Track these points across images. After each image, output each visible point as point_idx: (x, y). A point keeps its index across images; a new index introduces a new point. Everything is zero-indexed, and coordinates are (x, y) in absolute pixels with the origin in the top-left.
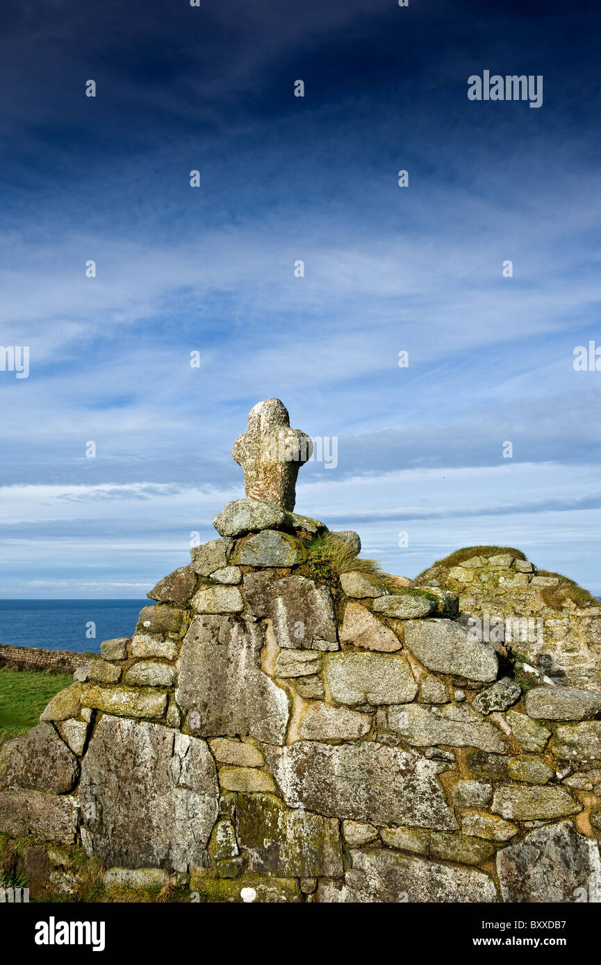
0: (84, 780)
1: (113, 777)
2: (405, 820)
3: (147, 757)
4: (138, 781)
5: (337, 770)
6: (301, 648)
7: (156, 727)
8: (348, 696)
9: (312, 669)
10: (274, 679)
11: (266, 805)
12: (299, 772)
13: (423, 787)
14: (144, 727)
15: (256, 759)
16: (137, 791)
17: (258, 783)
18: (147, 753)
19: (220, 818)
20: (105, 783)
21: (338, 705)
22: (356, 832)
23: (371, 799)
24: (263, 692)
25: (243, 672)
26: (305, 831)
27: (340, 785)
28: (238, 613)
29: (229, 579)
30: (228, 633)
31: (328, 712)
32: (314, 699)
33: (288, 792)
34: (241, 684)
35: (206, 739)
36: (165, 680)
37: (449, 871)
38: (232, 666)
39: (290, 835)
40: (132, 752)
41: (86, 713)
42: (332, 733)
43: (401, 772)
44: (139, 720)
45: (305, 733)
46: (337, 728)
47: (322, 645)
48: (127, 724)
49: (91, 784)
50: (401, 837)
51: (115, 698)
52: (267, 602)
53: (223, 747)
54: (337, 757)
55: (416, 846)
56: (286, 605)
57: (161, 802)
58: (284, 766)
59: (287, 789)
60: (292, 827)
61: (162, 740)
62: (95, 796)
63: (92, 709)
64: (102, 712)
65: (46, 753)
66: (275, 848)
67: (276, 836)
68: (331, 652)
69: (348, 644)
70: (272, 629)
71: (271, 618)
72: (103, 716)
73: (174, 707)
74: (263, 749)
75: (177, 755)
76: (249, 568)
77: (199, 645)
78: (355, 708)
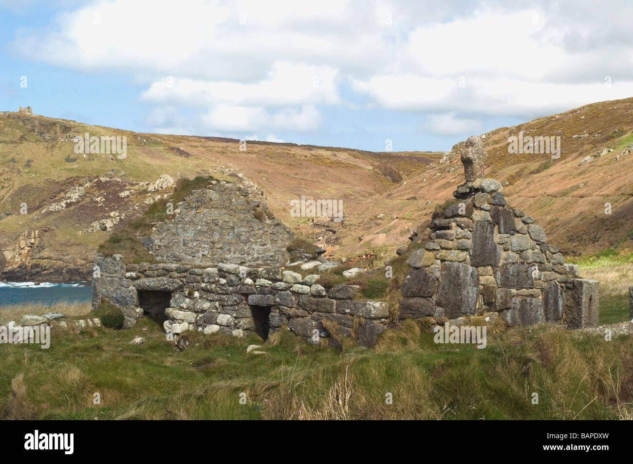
0: (441, 288)
1: (452, 285)
2: (525, 286)
3: (461, 277)
4: (459, 285)
5: (511, 273)
6: (506, 233)
8: (516, 248)
10: (499, 244)
11: (493, 287)
12: (502, 275)
14: (461, 265)
15: (491, 272)
16: (458, 289)
17: (491, 280)
18: (462, 274)
19: (480, 295)
21: (513, 251)
23: (518, 281)
24: (495, 248)
25: (490, 243)
27: (511, 278)
28: (489, 222)
29: (488, 208)
30: (487, 229)
31: (511, 254)
32: (507, 250)
34: (490, 247)
35: (477, 267)
36: (469, 247)
38: (488, 240)
39: (499, 296)
40: (458, 275)
43: (525, 272)
44: (460, 262)
45: (505, 262)
46: (512, 259)
47: (512, 232)
49: (444, 289)
52: (498, 218)
53: (481, 269)
54: (511, 269)
55: (527, 294)
56: (504, 218)
57: (465, 292)
58: (499, 273)
59: (499, 281)
60: (499, 293)
61: (466, 269)
62: (446, 294)
63: (441, 260)
64: (446, 261)
65: (425, 280)
66: (495, 301)
67: (496, 298)
68: (513, 234)
69: (518, 232)
70: (496, 227)
71: (498, 223)
72: (446, 262)
73: (468, 257)
74: (493, 269)
75: (470, 274)
76: (493, 205)
77: (478, 232)
78: (517, 252)
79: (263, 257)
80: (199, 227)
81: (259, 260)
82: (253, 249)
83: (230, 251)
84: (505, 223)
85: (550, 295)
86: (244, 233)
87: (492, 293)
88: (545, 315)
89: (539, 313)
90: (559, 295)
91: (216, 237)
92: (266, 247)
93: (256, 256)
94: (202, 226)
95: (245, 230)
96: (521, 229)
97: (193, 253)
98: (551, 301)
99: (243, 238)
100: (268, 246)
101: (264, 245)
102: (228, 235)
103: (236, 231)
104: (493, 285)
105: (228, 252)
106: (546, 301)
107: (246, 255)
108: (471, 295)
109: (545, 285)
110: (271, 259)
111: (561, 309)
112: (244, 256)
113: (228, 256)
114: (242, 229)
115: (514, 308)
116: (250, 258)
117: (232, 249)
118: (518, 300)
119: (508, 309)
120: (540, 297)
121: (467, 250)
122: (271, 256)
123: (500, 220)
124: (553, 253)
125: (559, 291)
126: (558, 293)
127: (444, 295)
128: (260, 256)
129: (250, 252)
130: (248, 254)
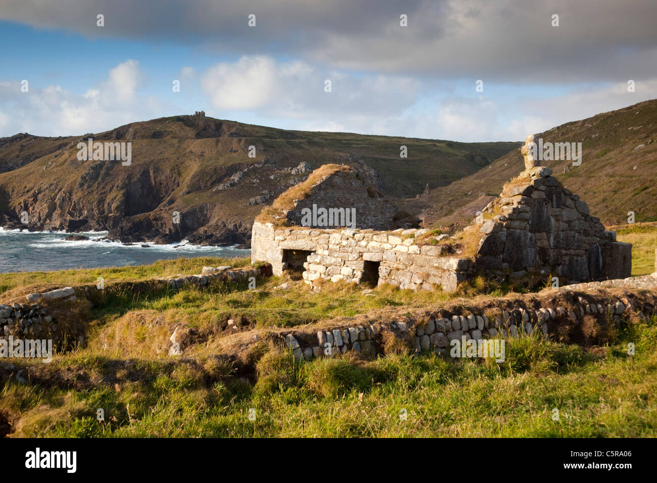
0: (506, 249)
1: (515, 247)
2: (573, 248)
3: (522, 240)
4: (520, 247)
5: (562, 238)
6: (558, 208)
7: (525, 231)
8: (566, 219)
9: (560, 213)
12: (554, 239)
13: (576, 239)
14: (522, 231)
15: (546, 237)
16: (520, 250)
17: (546, 243)
18: (523, 238)
19: (538, 253)
21: (563, 221)
22: (564, 251)
23: (567, 244)
24: (549, 219)
25: (545, 215)
26: (555, 253)
27: (561, 241)
28: (545, 199)
29: (544, 189)
30: (543, 204)
31: (561, 223)
32: (559, 220)
34: (545, 218)
35: (534, 233)
36: (528, 218)
37: (579, 257)
38: (543, 213)
39: (552, 255)
40: (519, 238)
41: (505, 229)
42: (561, 229)
43: (573, 237)
44: (521, 229)
45: (556, 229)
46: (562, 227)
47: (562, 207)
48: (519, 231)
49: (509, 250)
50: (572, 252)
51: (515, 224)
52: (551, 196)
54: (562, 235)
55: (574, 253)
56: (556, 196)
57: (525, 252)
58: (552, 238)
59: (552, 245)
60: (552, 253)
61: (526, 235)
62: (510, 253)
63: (507, 228)
64: (511, 228)
65: (494, 242)
66: (549, 259)
67: (549, 256)
68: (563, 208)
69: (567, 207)
70: (550, 203)
71: (552, 200)
72: (511, 230)
73: (528, 226)
74: (547, 235)
75: (529, 238)
76: (548, 187)
77: (536, 208)
78: (566, 222)
79: (375, 225)
84: (557, 200)
85: (592, 255)
86: (361, 208)
87: (547, 253)
88: (589, 270)
89: (583, 268)
90: (600, 254)
92: (377, 218)
93: (370, 224)
96: (570, 205)
98: (593, 259)
101: (376, 217)
104: (547, 247)
106: (589, 259)
107: (362, 224)
108: (530, 254)
109: (588, 247)
111: (601, 265)
112: (361, 225)
114: (360, 205)
115: (564, 264)
118: (567, 258)
119: (559, 265)
120: (585, 256)
121: (526, 220)
122: (382, 225)
123: (553, 198)
124: (595, 223)
125: (600, 252)
126: (599, 253)
127: (509, 254)
128: (373, 224)
129: (366, 222)
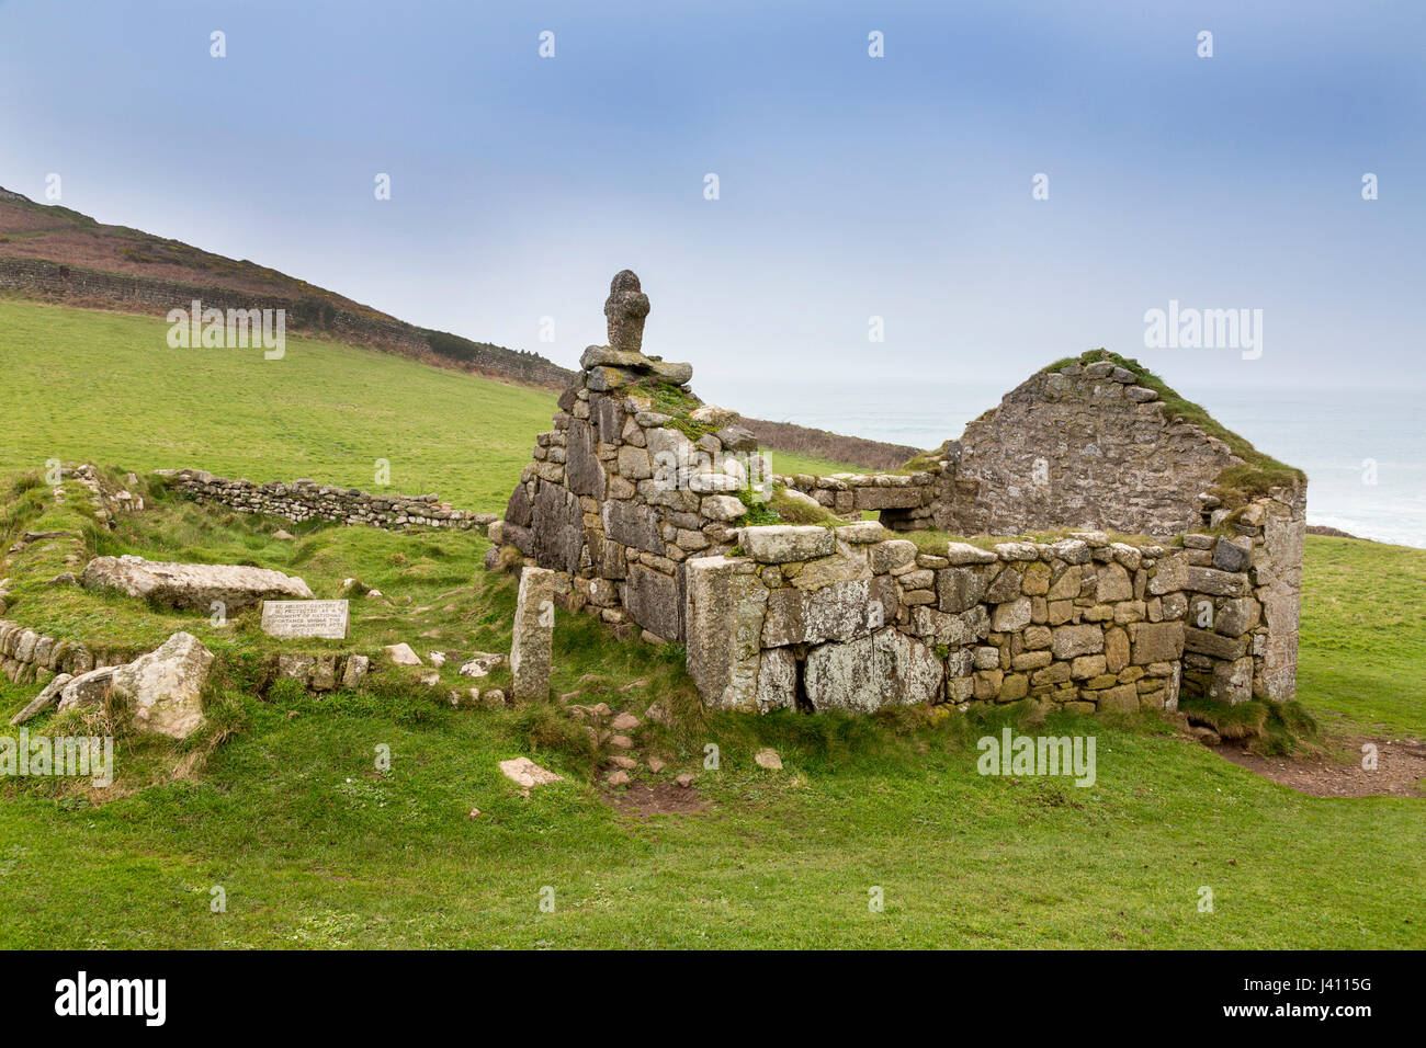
0: (534, 517)
3: (556, 505)
4: (553, 520)
5: (623, 516)
6: (609, 443)
7: (560, 487)
8: (627, 472)
9: (613, 455)
10: (602, 460)
11: (599, 536)
12: (611, 517)
13: (652, 528)
14: (554, 486)
15: (596, 509)
16: (553, 525)
17: (596, 523)
18: (556, 503)
19: (585, 543)
20: (541, 520)
21: (623, 478)
22: (631, 553)
23: (635, 534)
24: (596, 469)
25: (589, 456)
26: (611, 549)
27: (625, 525)
28: (587, 419)
29: (584, 397)
30: (584, 431)
31: (621, 482)
32: (614, 474)
33: (607, 528)
34: (589, 463)
35: (579, 496)
36: (561, 459)
37: (659, 575)
39: (607, 553)
40: (550, 502)
41: (535, 477)
42: (621, 495)
43: (645, 519)
44: (553, 482)
45: (612, 494)
46: (623, 491)
47: (616, 441)
48: (548, 484)
50: (647, 558)
51: (543, 469)
52: (596, 413)
53: (585, 500)
54: (623, 509)
56: (604, 416)
57: (561, 532)
58: (606, 513)
61: (561, 497)
63: (537, 476)
65: (521, 501)
66: (602, 560)
67: (603, 554)
68: (621, 446)
69: (627, 442)
70: (595, 430)
71: (597, 424)
73: (565, 476)
74: (598, 504)
75: (569, 505)
76: (591, 390)
77: (573, 438)
78: (630, 480)
79: (1154, 492)
80: (1032, 432)
81: (1148, 497)
82: (1135, 476)
83: (1085, 472)
84: (605, 423)
87: (597, 545)
89: (670, 606)
91: (1063, 448)
92: (1161, 474)
93: (1139, 488)
94: (1037, 430)
95: (1116, 441)
97: (1019, 470)
99: (1111, 454)
100: (1166, 473)
101: (1155, 471)
102: (1083, 447)
103: (1099, 442)
104: (599, 531)
105: (1082, 476)
107: (1118, 485)
110: (1173, 497)
112: (1114, 486)
113: (1082, 483)
114: (1110, 439)
116: (1126, 490)
117: (1090, 473)
119: (622, 581)
120: (675, 577)
121: (561, 464)
122: (1173, 492)
123: (599, 418)
128: (1148, 489)
129: (1127, 480)
130: (1124, 484)
